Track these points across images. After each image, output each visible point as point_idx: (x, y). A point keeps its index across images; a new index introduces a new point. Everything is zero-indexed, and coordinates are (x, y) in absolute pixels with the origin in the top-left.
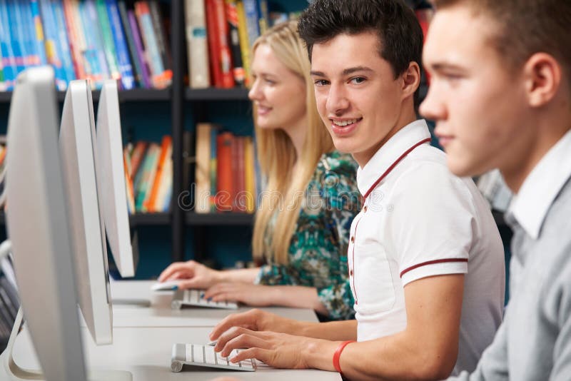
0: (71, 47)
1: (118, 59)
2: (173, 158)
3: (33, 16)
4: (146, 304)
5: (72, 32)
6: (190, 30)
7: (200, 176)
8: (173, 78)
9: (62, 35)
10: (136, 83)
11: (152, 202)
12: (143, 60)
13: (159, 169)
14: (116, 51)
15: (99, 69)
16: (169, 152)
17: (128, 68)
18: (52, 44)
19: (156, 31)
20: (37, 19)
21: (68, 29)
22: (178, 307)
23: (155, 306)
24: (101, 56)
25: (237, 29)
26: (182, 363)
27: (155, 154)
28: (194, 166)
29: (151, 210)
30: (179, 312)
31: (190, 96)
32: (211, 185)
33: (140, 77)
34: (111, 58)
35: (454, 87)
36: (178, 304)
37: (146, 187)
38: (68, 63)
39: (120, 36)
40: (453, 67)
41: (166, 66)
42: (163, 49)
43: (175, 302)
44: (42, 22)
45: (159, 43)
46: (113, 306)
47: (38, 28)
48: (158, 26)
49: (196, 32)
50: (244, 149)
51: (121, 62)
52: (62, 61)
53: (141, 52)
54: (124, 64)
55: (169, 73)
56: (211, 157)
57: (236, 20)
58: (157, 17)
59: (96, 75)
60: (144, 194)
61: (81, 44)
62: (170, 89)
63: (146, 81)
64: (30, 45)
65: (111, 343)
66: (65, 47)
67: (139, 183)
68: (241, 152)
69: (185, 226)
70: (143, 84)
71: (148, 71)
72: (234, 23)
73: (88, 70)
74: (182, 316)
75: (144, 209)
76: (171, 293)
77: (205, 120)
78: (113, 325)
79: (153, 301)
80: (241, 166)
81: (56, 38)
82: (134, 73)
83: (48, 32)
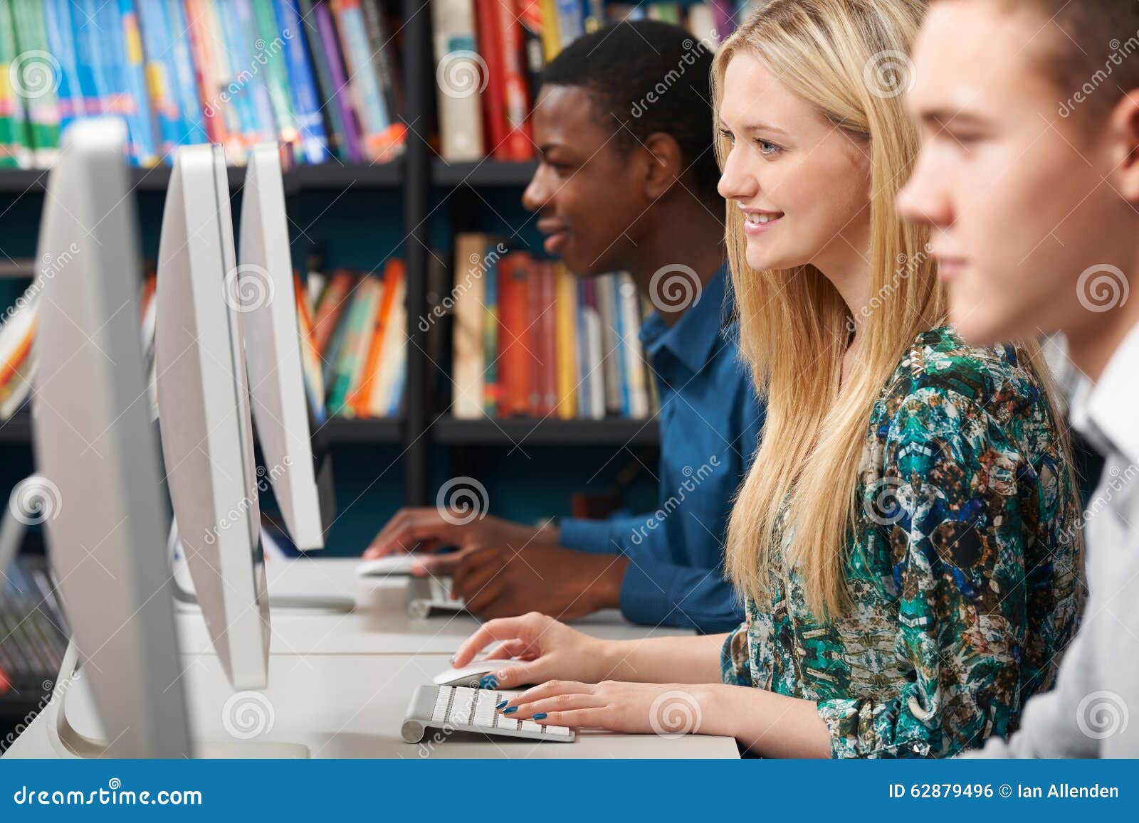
0: (199, 78)
1: (294, 103)
2: (408, 304)
3: (121, 12)
4: (345, 608)
5: (200, 48)
6: (441, 40)
7: (465, 343)
8: (408, 140)
9: (181, 52)
10: (332, 150)
11: (363, 397)
12: (346, 103)
13: (379, 327)
14: (290, 84)
15: (254, 122)
16: (399, 293)
17: (314, 118)
18: (160, 72)
19: (372, 44)
20: (129, 21)
21: (192, 40)
22: (423, 613)
23: (364, 611)
24: (259, 95)
25: (539, 38)
26: (424, 724)
27: (370, 296)
28: (450, 322)
29: (362, 413)
30: (424, 623)
31: (441, 177)
32: (487, 362)
33: (340, 138)
34: (280, 99)
35: (968, 157)
36: (422, 606)
37: (352, 364)
38: (192, 109)
39: (298, 53)
40: (965, 118)
41: (393, 116)
42: (387, 80)
43: (415, 604)
44: (140, 26)
45: (378, 68)
46: (272, 610)
47: (131, 38)
48: (377, 32)
49: (454, 45)
50: (555, 286)
51: (302, 107)
52: (181, 106)
53: (341, 88)
54: (307, 112)
55: (399, 131)
56: (486, 302)
57: (538, 20)
58: (374, 15)
59: (250, 133)
60: (347, 380)
61: (219, 70)
62: (401, 163)
63: (352, 148)
64: (115, 72)
65: (265, 687)
66: (186, 77)
67: (338, 357)
68: (547, 294)
69: (431, 446)
70: (345, 150)
71: (356, 125)
72: (534, 27)
73: (233, 123)
74: (431, 632)
75: (346, 409)
76: (402, 583)
77: (473, 227)
78: (272, 650)
79: (361, 600)
80: (548, 322)
81: (169, 59)
82: (326, 129)
83: (152, 46)
